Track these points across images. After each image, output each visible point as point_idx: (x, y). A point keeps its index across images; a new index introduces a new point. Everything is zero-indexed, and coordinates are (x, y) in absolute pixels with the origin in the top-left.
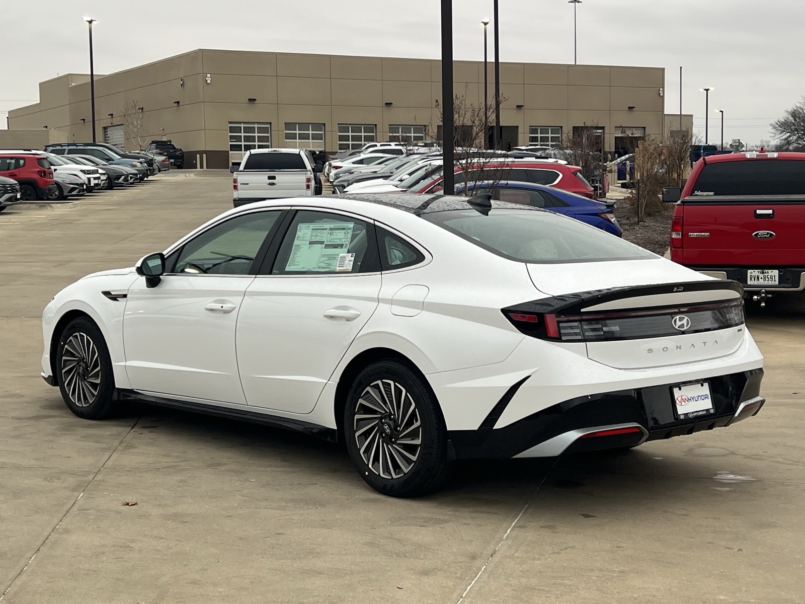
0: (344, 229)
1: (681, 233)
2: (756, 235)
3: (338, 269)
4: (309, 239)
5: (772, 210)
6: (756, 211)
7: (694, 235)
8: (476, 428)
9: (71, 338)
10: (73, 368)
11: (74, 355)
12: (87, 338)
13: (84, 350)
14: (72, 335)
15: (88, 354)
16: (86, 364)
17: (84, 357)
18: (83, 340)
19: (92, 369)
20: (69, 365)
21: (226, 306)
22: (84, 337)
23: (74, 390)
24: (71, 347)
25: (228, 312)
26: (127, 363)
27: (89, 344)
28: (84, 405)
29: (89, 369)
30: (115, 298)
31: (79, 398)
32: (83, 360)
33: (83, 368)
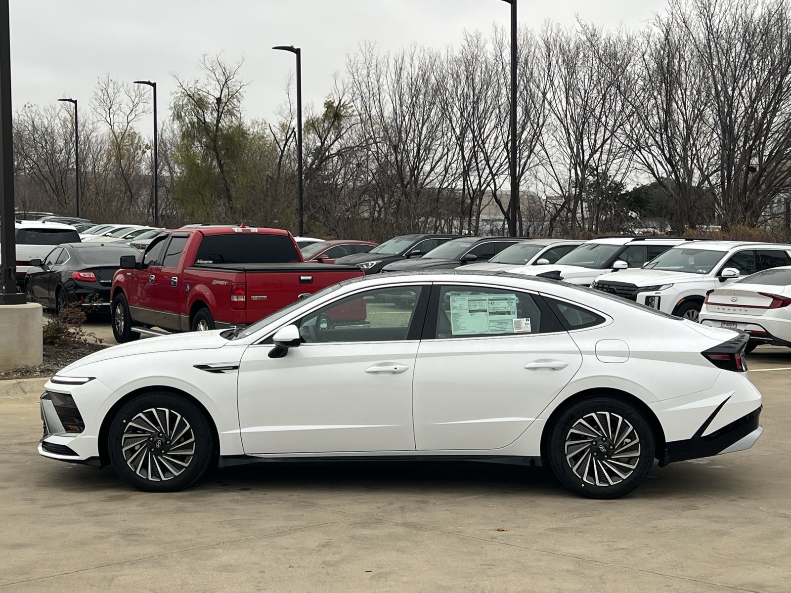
0: (506, 299)
1: (244, 297)
3: (516, 331)
4: (467, 308)
5: (312, 277)
6: (300, 278)
7: (255, 298)
8: (690, 438)
9: (140, 415)
10: (141, 444)
11: (144, 432)
12: (170, 412)
13: (156, 424)
14: (141, 411)
15: (171, 428)
16: (165, 438)
17: (162, 432)
18: (150, 416)
19: (179, 442)
20: (134, 443)
21: (399, 368)
22: (165, 411)
23: (145, 466)
24: (138, 424)
25: (400, 372)
26: (242, 431)
27: (173, 418)
28: (163, 479)
29: (171, 442)
30: (218, 371)
31: (155, 473)
32: (159, 435)
33: (162, 442)
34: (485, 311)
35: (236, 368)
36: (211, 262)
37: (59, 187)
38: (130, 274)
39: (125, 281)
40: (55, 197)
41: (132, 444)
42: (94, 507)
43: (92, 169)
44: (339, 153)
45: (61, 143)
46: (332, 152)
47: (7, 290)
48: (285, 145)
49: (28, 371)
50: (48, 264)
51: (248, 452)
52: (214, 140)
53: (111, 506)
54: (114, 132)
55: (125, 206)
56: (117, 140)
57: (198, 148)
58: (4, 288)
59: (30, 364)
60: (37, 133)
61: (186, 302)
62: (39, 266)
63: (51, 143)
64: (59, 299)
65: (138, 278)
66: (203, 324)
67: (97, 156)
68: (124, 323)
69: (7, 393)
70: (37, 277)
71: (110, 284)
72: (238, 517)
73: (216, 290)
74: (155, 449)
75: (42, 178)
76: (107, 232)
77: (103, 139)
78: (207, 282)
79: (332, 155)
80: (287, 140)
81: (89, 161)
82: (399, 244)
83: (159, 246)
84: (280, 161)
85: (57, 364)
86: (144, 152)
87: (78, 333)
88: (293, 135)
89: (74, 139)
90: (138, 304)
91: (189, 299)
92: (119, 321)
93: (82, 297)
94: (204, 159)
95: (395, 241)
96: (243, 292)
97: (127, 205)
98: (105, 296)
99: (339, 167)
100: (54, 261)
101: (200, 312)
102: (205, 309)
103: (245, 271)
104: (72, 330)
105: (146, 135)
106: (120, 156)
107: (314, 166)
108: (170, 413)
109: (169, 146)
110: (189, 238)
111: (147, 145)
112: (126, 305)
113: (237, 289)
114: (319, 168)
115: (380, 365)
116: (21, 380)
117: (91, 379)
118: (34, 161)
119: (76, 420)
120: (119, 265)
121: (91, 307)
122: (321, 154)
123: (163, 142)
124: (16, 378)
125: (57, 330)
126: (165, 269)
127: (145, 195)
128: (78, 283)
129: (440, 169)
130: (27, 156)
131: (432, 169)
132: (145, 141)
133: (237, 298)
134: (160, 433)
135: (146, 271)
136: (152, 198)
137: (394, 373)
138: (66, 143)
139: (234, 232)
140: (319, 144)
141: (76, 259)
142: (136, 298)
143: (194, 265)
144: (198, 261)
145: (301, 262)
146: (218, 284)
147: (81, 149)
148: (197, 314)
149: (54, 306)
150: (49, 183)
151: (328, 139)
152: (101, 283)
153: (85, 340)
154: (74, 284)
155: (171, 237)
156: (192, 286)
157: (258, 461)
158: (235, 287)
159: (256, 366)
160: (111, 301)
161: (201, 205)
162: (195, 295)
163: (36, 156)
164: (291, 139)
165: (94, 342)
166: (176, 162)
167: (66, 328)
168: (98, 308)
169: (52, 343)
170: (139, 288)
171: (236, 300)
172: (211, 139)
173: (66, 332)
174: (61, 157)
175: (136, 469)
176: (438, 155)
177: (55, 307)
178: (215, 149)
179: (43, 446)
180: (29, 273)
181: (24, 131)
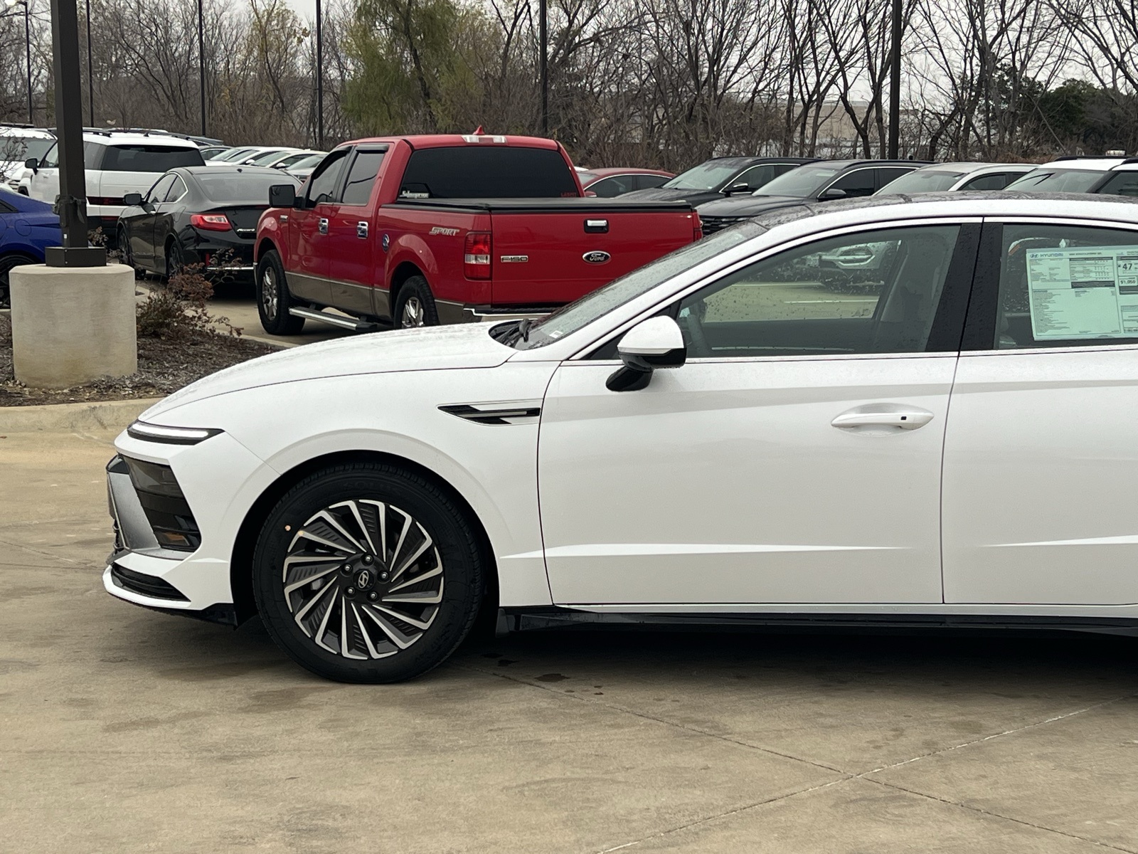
1: (489, 256)
2: (588, 257)
4: (1068, 277)
5: (605, 221)
6: (586, 223)
7: (507, 258)
9: (323, 514)
10: (326, 579)
11: (332, 551)
12: (387, 509)
13: (359, 535)
14: (324, 507)
15: (391, 545)
16: (377, 565)
17: (370, 552)
18: (345, 517)
19: (408, 575)
20: (310, 575)
21: (912, 416)
22: (376, 508)
23: (334, 626)
24: (318, 535)
25: (914, 427)
26: (550, 553)
27: (395, 523)
28: (375, 655)
29: (390, 575)
30: (494, 418)
31: (356, 643)
32: (363, 558)
33: (371, 575)
34: (1111, 284)
35: (535, 412)
36: (426, 195)
37: (177, 93)
38: (286, 217)
39: (279, 228)
40: (171, 110)
41: (305, 577)
42: (221, 730)
43: (225, 67)
44: (596, 38)
45: (178, 28)
46: (586, 37)
47: (72, 241)
48: (514, 25)
49: (110, 387)
50: (152, 202)
51: (562, 598)
52: (406, 18)
53: (261, 726)
54: (255, 10)
55: (273, 120)
56: (260, 22)
57: (381, 32)
58: (65, 236)
59: (115, 375)
60: (143, 12)
61: (383, 265)
62: (139, 204)
63: (164, 28)
64: (171, 259)
65: (299, 224)
66: (414, 305)
67: (232, 46)
68: (278, 302)
69: (72, 426)
70: (136, 224)
71: (252, 235)
72: (554, 771)
73: (437, 243)
74: (356, 590)
75: (151, 79)
76: (247, 158)
77: (239, 20)
78: (422, 231)
79: (584, 40)
80: (517, 18)
81: (220, 55)
82: (711, 173)
83: (335, 169)
84: (506, 51)
85: (163, 374)
86: (300, 41)
87: (199, 318)
88: (525, 10)
89: (197, 21)
90: (299, 268)
91: (388, 262)
92: (269, 297)
93: (208, 256)
94: (390, 50)
95: (706, 168)
96: (486, 249)
97: (277, 120)
98: (244, 254)
99: (596, 60)
100: (161, 198)
101: (409, 284)
102: (417, 277)
103: (490, 209)
104: (189, 313)
105: (305, 15)
106: (266, 45)
107: (557, 59)
108: (388, 511)
109: (338, 29)
110: (387, 154)
111: (305, 29)
112: (281, 270)
113: (476, 242)
114: (564, 62)
115: (865, 409)
116: (97, 404)
117: (214, 432)
118: (139, 55)
119: (182, 521)
120: (268, 203)
121: (222, 273)
122: (568, 39)
123: (329, 22)
124: (88, 400)
125: (163, 312)
126: (345, 209)
127: (302, 106)
128: (202, 233)
129: (755, 58)
130: (129, 48)
131: (742, 60)
132: (302, 23)
133: (476, 259)
134: (365, 555)
135: (313, 212)
136: (313, 109)
137: (900, 427)
138: (186, 27)
139: (465, 143)
140: (565, 24)
141: (197, 192)
142: (295, 257)
143: (397, 200)
144: (404, 194)
145: (579, 196)
146: (440, 235)
147: (207, 36)
148: (403, 287)
149: (163, 270)
150: (163, 88)
151: (579, 16)
152: (238, 233)
153: (213, 331)
154: (195, 235)
155: (355, 152)
156: (394, 237)
157: (581, 618)
158: (471, 239)
159: (577, 409)
160: (255, 264)
161: (386, 120)
162: (398, 253)
163: (143, 47)
164: (523, 16)
165: (227, 333)
166: (349, 55)
167: (180, 309)
168: (234, 275)
169: (156, 335)
170: (301, 242)
171: (474, 262)
172: (402, 16)
173: (180, 315)
174: (181, 48)
175: (315, 633)
176: (751, 38)
177: (165, 273)
178: (407, 32)
179: (113, 574)
180: (123, 216)
181: (125, 8)
